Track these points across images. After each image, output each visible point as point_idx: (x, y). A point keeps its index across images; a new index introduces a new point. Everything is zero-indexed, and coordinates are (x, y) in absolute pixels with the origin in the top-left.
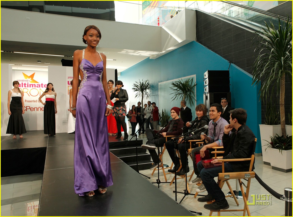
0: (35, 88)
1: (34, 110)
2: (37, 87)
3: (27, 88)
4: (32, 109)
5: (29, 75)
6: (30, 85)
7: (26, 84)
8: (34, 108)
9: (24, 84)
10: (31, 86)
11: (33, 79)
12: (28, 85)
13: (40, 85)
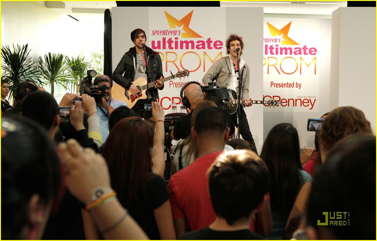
0: (291, 56)
1: (287, 103)
2: (295, 53)
3: (275, 56)
4: (285, 101)
5: (279, 29)
6: (281, 49)
7: (273, 48)
8: (289, 100)
9: (270, 48)
10: (284, 51)
11: (288, 36)
12: (277, 49)
13: (302, 49)
